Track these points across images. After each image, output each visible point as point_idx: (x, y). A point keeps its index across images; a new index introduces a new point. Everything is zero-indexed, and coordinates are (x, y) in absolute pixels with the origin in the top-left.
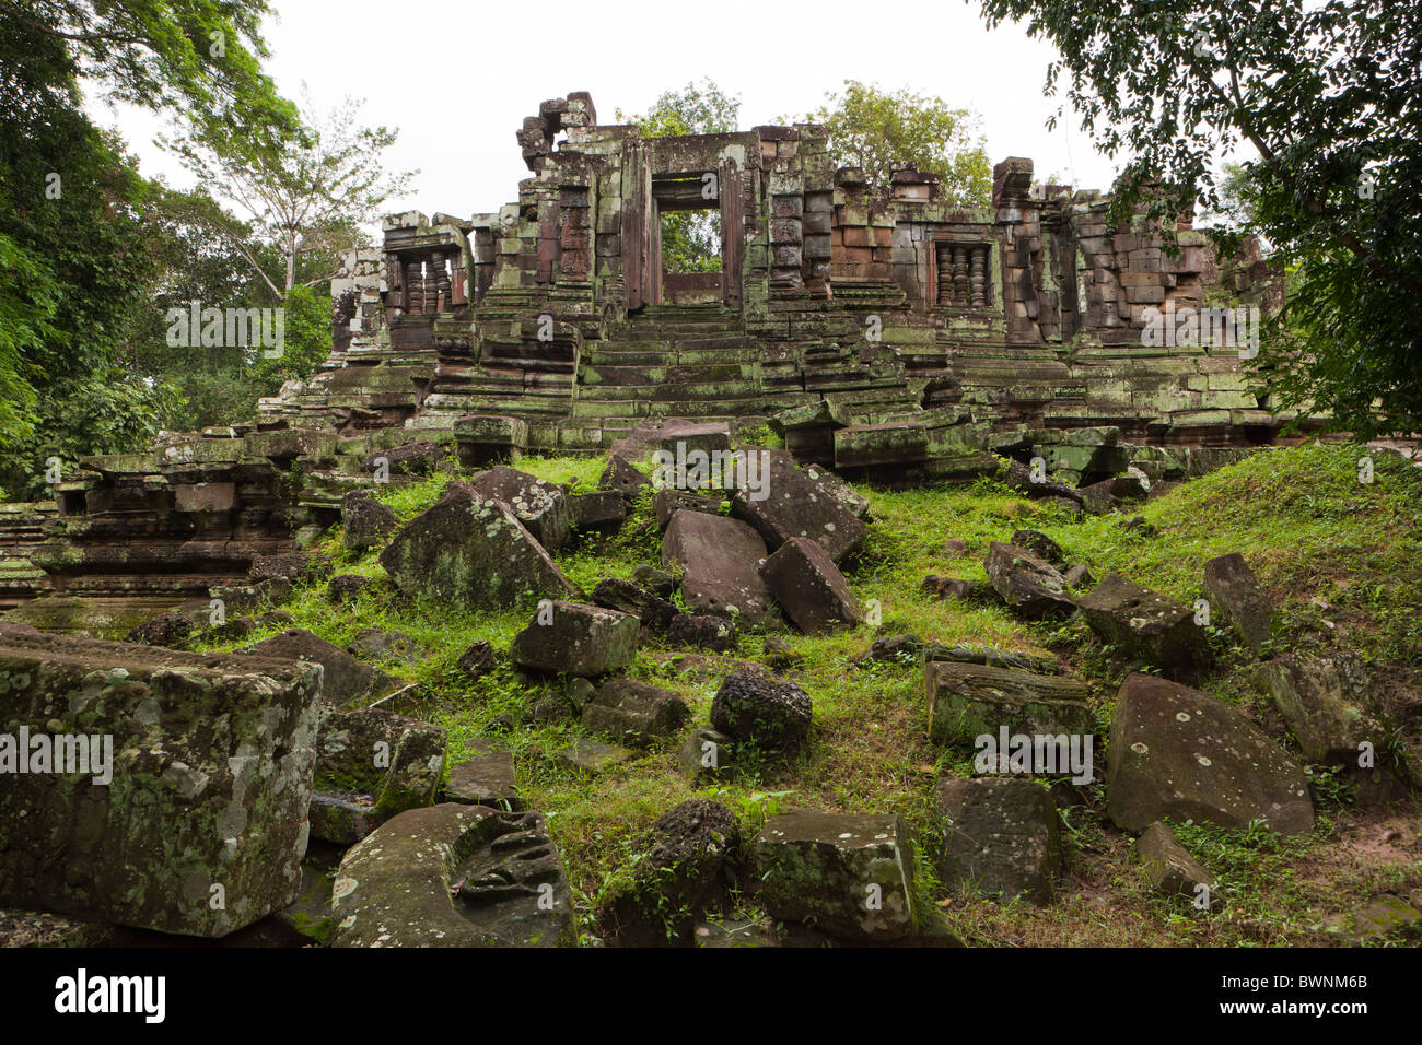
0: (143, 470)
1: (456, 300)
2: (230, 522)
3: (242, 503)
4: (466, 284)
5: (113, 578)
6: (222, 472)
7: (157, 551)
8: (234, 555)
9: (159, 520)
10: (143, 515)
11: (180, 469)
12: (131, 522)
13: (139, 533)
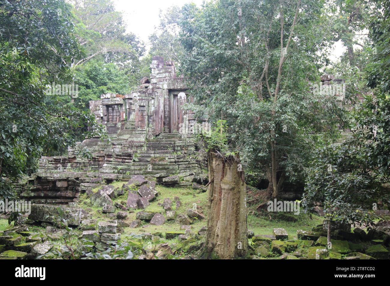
0: (47, 176)
1: (121, 119)
2: (67, 189)
3: (69, 185)
4: (124, 114)
5: (40, 200)
6: (65, 179)
7: (50, 194)
8: (67, 196)
9: (50, 187)
10: (47, 186)
11: (57, 178)
12: (44, 187)
13: (45, 190)
